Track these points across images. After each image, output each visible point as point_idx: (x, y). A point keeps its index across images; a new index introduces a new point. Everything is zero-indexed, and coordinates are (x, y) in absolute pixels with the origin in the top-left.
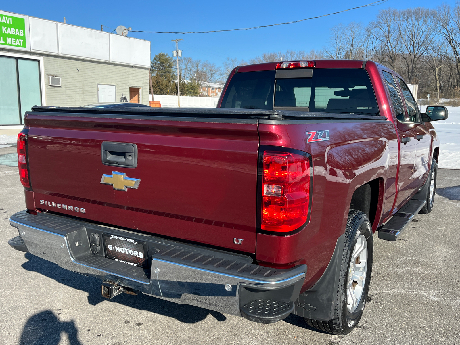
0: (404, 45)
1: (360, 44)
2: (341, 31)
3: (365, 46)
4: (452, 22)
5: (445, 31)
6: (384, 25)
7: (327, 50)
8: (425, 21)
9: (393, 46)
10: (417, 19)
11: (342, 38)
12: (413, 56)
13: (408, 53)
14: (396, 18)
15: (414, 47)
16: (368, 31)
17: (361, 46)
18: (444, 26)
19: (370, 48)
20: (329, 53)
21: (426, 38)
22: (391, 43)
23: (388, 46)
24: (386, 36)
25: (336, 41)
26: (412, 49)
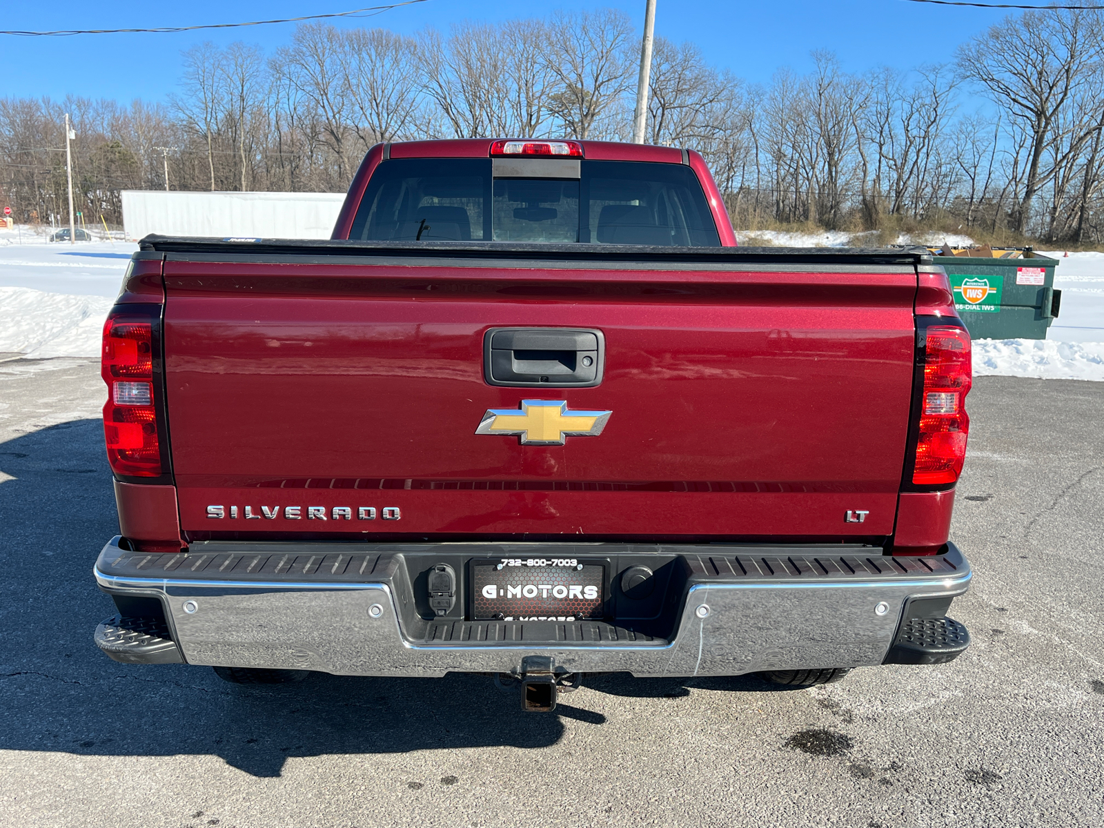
0: (357, 108)
1: (260, 97)
2: (212, 61)
3: (272, 102)
4: (447, 67)
5: (436, 86)
6: (310, 59)
7: (180, 103)
8: (396, 61)
9: (336, 110)
10: (378, 54)
11: (216, 79)
12: (378, 134)
13: (367, 125)
14: (336, 46)
15: (378, 114)
16: (276, 68)
17: (263, 101)
18: (433, 75)
19: (285, 109)
20: (187, 112)
21: (401, 98)
22: (331, 100)
23: (324, 107)
24: (317, 84)
25: (202, 83)
26: (374, 117)
